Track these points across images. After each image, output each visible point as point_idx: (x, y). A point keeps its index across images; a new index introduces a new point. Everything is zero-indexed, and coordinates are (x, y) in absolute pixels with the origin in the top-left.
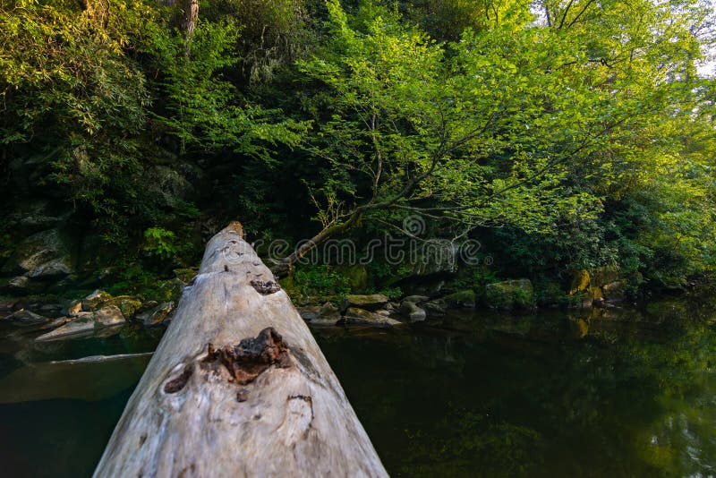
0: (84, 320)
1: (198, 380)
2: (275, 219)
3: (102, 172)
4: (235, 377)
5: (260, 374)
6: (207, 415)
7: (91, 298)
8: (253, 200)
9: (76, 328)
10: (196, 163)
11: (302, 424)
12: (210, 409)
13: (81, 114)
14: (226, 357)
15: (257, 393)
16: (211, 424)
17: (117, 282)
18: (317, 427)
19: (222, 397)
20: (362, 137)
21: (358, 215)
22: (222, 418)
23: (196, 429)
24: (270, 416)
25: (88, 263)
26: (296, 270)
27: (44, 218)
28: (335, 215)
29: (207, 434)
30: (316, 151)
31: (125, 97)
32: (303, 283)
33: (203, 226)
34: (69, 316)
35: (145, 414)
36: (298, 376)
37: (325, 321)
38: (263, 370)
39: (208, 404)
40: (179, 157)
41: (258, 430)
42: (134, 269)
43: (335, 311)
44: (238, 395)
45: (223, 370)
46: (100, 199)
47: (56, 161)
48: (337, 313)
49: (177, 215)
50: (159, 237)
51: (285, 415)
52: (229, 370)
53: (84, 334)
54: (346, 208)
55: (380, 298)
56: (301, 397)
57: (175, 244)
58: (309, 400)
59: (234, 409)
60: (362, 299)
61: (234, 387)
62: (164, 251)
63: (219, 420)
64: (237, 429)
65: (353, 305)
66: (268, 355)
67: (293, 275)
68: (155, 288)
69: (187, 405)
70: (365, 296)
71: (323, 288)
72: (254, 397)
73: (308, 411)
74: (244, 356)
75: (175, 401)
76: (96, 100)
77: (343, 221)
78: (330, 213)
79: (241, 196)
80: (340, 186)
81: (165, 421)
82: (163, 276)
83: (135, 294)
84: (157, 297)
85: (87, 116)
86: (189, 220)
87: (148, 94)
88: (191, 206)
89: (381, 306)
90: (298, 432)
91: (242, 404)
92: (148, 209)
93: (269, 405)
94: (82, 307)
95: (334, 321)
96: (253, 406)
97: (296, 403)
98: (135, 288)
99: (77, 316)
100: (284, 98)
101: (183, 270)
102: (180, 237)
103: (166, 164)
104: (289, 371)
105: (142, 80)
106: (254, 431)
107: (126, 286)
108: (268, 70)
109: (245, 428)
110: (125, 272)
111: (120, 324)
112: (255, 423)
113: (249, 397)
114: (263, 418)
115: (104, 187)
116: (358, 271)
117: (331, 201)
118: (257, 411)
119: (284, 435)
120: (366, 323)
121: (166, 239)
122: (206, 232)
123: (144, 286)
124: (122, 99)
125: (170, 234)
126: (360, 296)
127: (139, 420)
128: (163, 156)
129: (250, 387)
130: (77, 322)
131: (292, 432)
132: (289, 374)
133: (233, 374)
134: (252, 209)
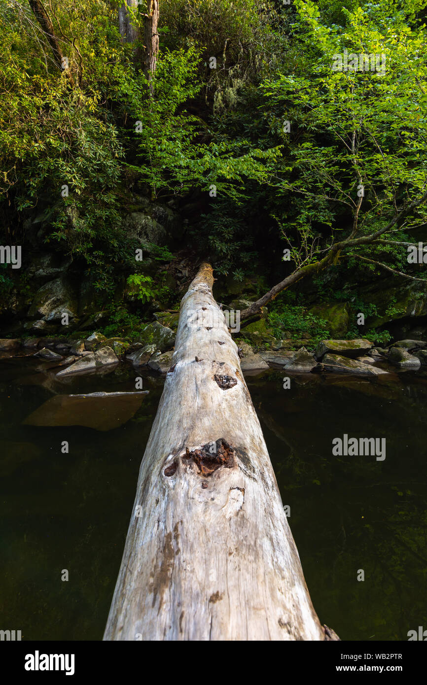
0: (89, 360)
1: (182, 471)
2: (245, 257)
3: (90, 227)
4: (201, 471)
5: (215, 470)
6: (187, 494)
7: (90, 339)
8: (223, 240)
9: (83, 366)
10: (167, 206)
11: (237, 506)
12: (188, 491)
13: (69, 176)
14: (196, 457)
15: (213, 483)
16: (189, 499)
17: (109, 325)
18: (244, 509)
19: (194, 484)
20: (338, 163)
21: (335, 252)
22: (194, 497)
23: (182, 501)
24: (220, 499)
25: (86, 307)
26: (269, 312)
27: (51, 270)
28: (309, 252)
29: (187, 505)
30: (286, 185)
31: (102, 153)
32: (276, 325)
33: (176, 269)
34: (77, 355)
35: (156, 485)
36: (238, 473)
37: (300, 367)
38: (217, 468)
39: (187, 488)
40: (151, 201)
41: (212, 508)
42: (122, 313)
43: (310, 358)
44: (203, 484)
45: (195, 466)
46: (90, 251)
47: (55, 222)
48: (313, 360)
49: (153, 259)
50: (140, 283)
51: (228, 500)
52: (198, 465)
53: (89, 371)
54: (321, 243)
55: (362, 343)
56: (238, 488)
57: (153, 288)
58: (243, 490)
59: (200, 492)
60: (341, 344)
61: (201, 478)
62: (145, 296)
63: (193, 498)
64: (202, 504)
65: (331, 351)
66: (220, 459)
67: (266, 316)
68: (140, 331)
69: (177, 486)
70: (345, 342)
71: (298, 331)
72: (211, 486)
73: (241, 498)
74: (207, 458)
75: (170, 481)
76: (80, 161)
77: (319, 259)
78: (303, 250)
79: (210, 237)
80: (316, 216)
81: (166, 494)
82: (145, 318)
83: (124, 336)
84: (142, 340)
85: (75, 178)
86: (163, 263)
87: (120, 146)
88: (165, 250)
89: (365, 352)
90: (234, 511)
91: (205, 490)
92: (128, 257)
93: (219, 493)
94: (85, 346)
95: (309, 368)
96: (210, 492)
97: (235, 492)
98: (123, 331)
99: (82, 355)
100: (249, 122)
101: (162, 313)
102: (158, 281)
103: (140, 211)
104: (233, 470)
105: (115, 132)
106: (210, 508)
107: (116, 328)
108: (231, 92)
109: (206, 505)
110: (115, 316)
111: (114, 363)
112: (211, 502)
113: (209, 486)
114: (215, 500)
115: (92, 239)
116: (338, 312)
117: (305, 236)
118: (212, 495)
119: (226, 512)
120: (345, 371)
121: (145, 284)
122: (180, 275)
123: (130, 328)
124: (100, 154)
125: (148, 279)
126: (339, 341)
127: (153, 489)
128: (137, 203)
129: (209, 479)
130: (83, 361)
131: (231, 510)
132: (233, 472)
133: (200, 469)
134: (221, 250)
